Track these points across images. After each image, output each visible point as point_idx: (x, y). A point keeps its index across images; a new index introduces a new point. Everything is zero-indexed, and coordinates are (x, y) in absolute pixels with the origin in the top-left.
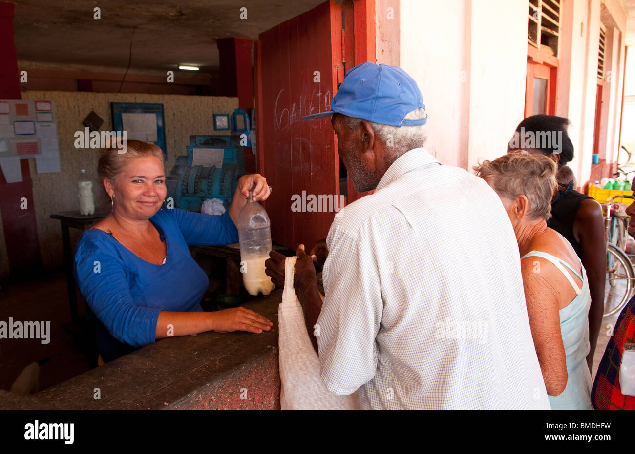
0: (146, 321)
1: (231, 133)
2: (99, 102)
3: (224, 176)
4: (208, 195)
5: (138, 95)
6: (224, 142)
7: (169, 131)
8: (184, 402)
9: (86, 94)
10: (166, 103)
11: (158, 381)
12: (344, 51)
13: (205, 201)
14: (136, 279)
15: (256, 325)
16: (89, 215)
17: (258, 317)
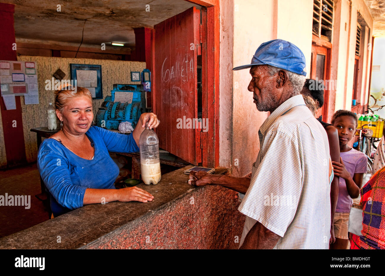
0: (78, 194)
1: (141, 83)
2: (63, 64)
3: (133, 108)
4: (123, 119)
5: (86, 59)
6: (134, 88)
7: (104, 81)
8: (95, 243)
9: (55, 58)
10: (103, 65)
11: (82, 230)
12: (201, 36)
13: (121, 123)
14: (75, 169)
15: (144, 198)
16: (53, 130)
17: (145, 193)
